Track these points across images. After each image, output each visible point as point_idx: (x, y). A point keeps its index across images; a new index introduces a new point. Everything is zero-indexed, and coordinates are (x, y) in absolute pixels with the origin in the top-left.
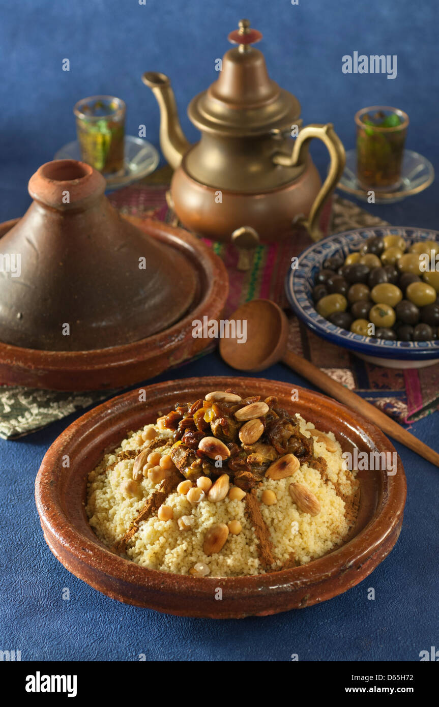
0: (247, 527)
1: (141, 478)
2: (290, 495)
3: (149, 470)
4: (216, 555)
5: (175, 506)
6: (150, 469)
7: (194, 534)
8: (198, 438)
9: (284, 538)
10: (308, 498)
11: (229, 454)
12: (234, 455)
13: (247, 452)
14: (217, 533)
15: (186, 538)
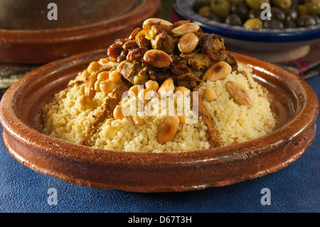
1: (93, 93)
2: (228, 91)
3: (101, 82)
4: (170, 142)
7: (148, 126)
8: (142, 52)
9: (227, 125)
10: (243, 91)
11: (172, 61)
12: (176, 62)
13: (187, 59)
14: (170, 121)
15: (141, 130)
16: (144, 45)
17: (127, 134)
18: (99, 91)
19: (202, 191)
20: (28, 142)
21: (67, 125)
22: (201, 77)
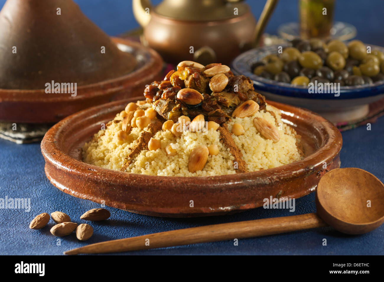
0: (223, 149)
1: (130, 129)
2: (255, 126)
3: (137, 118)
4: (200, 171)
5: (162, 138)
6: (139, 118)
7: (180, 156)
8: (176, 91)
9: (254, 157)
10: (269, 127)
11: (203, 98)
12: (207, 100)
13: (217, 97)
14: (200, 152)
15: (173, 160)
16: (178, 85)
17: (160, 163)
18: (135, 126)
19: (227, 212)
20: (69, 170)
21: (105, 158)
22: (231, 114)
